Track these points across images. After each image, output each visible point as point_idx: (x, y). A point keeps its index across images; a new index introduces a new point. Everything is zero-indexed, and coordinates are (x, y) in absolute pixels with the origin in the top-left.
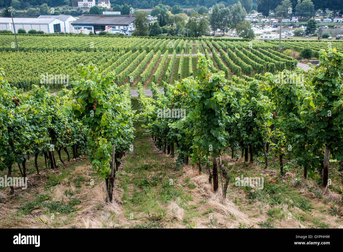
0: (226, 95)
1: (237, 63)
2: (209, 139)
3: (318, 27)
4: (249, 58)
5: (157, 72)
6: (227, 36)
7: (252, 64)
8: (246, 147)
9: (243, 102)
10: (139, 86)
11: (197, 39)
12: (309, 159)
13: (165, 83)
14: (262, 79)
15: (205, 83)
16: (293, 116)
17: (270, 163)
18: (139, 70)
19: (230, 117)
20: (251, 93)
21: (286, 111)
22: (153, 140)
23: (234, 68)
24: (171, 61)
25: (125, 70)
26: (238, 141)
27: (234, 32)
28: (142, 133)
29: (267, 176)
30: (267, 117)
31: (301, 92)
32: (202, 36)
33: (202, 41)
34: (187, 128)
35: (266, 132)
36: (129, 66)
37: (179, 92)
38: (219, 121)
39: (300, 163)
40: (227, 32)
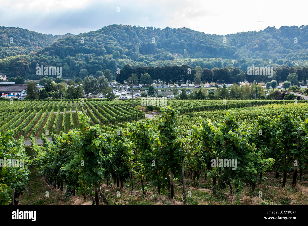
0: (102, 141)
1: (105, 116)
2: (91, 175)
3: (155, 90)
4: (113, 112)
5: (45, 126)
6: (97, 97)
7: (115, 116)
8: (117, 177)
9: (113, 144)
10: (32, 137)
11: (75, 100)
12: (161, 181)
13: (52, 133)
14: (123, 126)
15: (85, 134)
16: (148, 152)
17: (135, 186)
18: (31, 125)
19: (105, 157)
20: (118, 138)
21: (143, 149)
22: (45, 178)
23: (103, 119)
24: (56, 117)
25: (20, 126)
26: (111, 172)
27: (101, 95)
28: (35, 174)
29: (134, 196)
30: (130, 153)
31: (152, 135)
32: (79, 98)
33: (79, 101)
34: (73, 167)
35: (130, 164)
36: (22, 123)
37: (66, 141)
38: (98, 161)
39: (155, 184)
40: (96, 95)
